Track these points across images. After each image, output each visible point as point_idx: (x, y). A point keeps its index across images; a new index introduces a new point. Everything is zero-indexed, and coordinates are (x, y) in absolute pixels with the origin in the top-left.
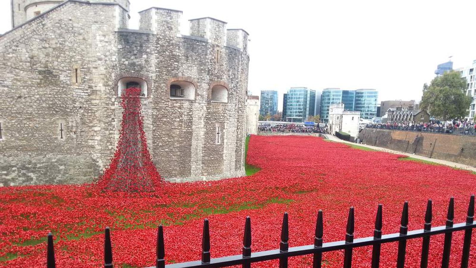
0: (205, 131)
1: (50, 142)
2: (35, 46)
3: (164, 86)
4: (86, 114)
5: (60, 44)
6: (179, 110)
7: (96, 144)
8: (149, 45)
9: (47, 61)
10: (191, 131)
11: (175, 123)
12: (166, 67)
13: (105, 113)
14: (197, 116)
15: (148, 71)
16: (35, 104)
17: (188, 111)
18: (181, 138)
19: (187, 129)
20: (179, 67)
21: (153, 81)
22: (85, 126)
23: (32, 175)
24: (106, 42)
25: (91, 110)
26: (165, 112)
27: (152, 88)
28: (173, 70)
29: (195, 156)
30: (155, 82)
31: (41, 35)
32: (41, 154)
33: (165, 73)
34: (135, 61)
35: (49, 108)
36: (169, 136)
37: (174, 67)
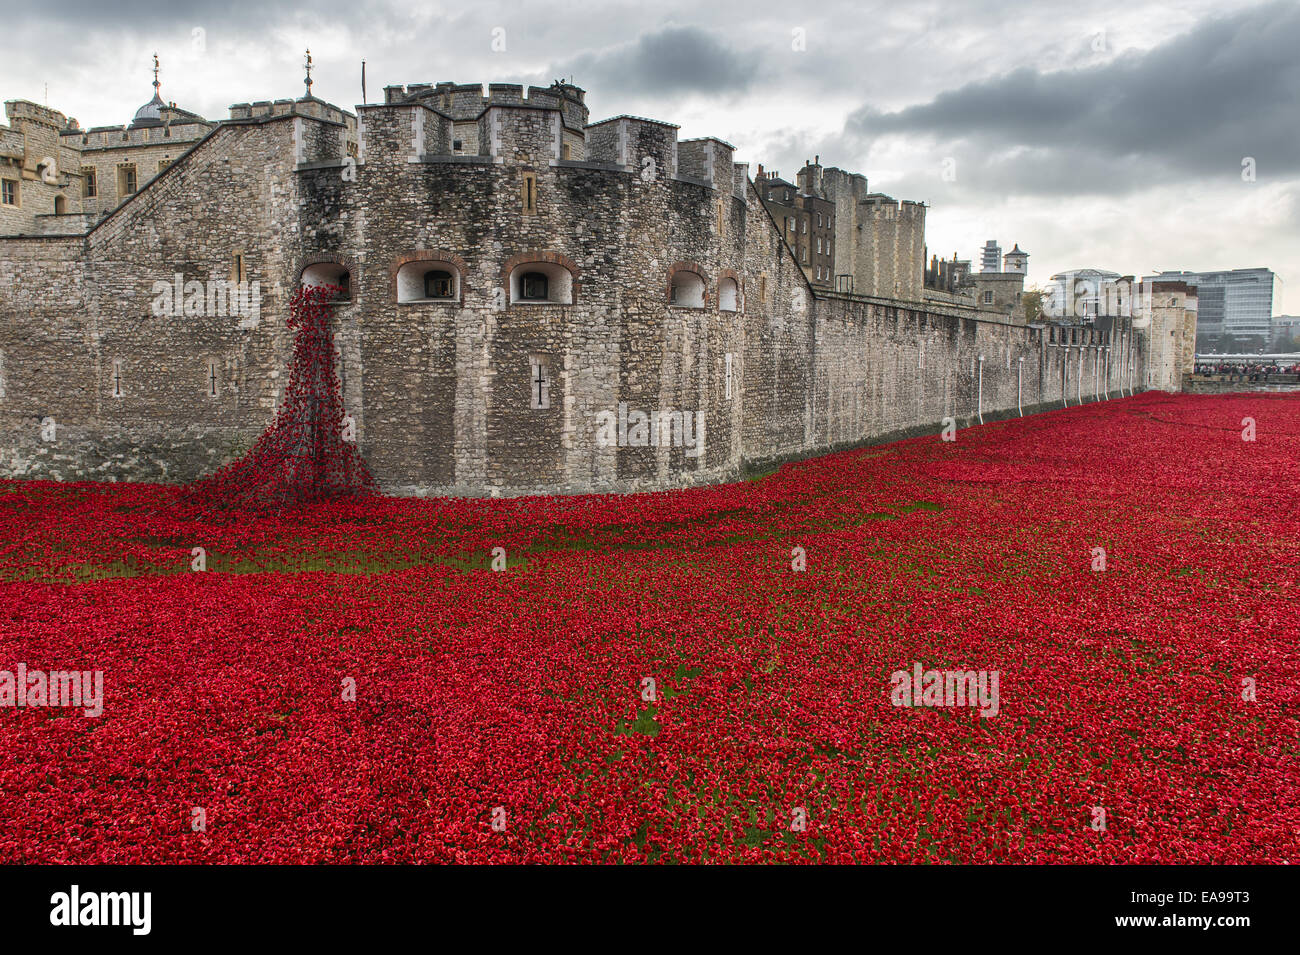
0: (492, 376)
1: (195, 402)
2: (169, 220)
3: (384, 275)
4: (255, 345)
5: (210, 211)
6: (421, 328)
7: (273, 405)
8: (352, 191)
9: (189, 246)
10: (451, 375)
11: (412, 358)
12: (387, 234)
13: (285, 341)
14: (468, 341)
15: (351, 247)
16: (170, 329)
17: (443, 330)
18: (427, 392)
19: (440, 371)
20: (416, 230)
21: (360, 267)
22: (255, 368)
23: (161, 463)
24: (283, 196)
25: (264, 336)
26: (387, 335)
27: (360, 283)
28: (402, 238)
29: (465, 436)
30: (366, 267)
31: (178, 198)
32: (179, 424)
33: (385, 246)
34: (327, 227)
35: (192, 335)
36: (400, 389)
37: (406, 231)
